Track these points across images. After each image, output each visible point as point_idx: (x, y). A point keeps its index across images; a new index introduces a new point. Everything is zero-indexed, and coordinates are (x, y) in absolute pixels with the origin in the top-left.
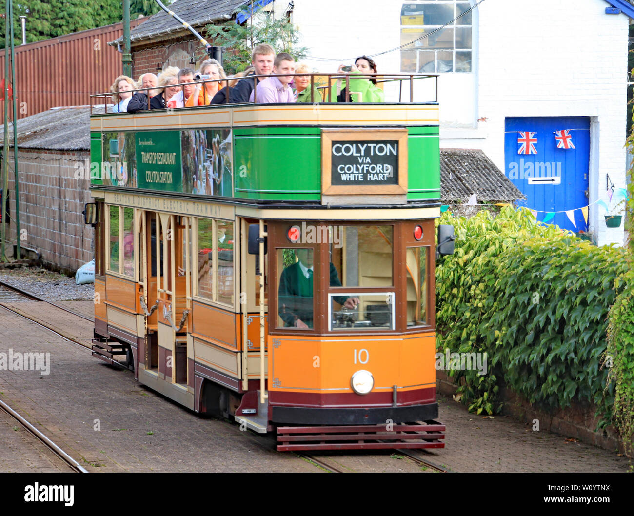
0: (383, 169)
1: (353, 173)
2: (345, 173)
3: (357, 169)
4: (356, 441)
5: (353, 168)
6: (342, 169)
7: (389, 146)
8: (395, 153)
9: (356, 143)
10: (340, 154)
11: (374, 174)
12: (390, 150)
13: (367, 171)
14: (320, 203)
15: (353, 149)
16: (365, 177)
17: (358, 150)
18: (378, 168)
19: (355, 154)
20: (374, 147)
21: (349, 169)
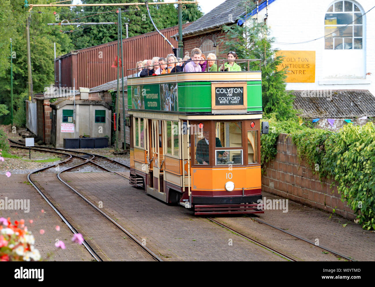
0: (237, 99)
1: (224, 100)
2: (221, 100)
3: (226, 99)
4: (228, 211)
5: (225, 98)
6: (220, 99)
7: (239, 89)
8: (242, 92)
9: (226, 88)
10: (219, 93)
11: (233, 101)
12: (240, 91)
13: (231, 99)
14: (211, 113)
15: (224, 90)
16: (230, 102)
17: (227, 91)
18: (235, 98)
19: (225, 93)
20: (233, 90)
21: (223, 99)
